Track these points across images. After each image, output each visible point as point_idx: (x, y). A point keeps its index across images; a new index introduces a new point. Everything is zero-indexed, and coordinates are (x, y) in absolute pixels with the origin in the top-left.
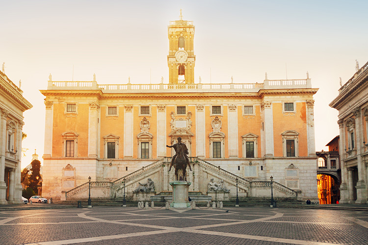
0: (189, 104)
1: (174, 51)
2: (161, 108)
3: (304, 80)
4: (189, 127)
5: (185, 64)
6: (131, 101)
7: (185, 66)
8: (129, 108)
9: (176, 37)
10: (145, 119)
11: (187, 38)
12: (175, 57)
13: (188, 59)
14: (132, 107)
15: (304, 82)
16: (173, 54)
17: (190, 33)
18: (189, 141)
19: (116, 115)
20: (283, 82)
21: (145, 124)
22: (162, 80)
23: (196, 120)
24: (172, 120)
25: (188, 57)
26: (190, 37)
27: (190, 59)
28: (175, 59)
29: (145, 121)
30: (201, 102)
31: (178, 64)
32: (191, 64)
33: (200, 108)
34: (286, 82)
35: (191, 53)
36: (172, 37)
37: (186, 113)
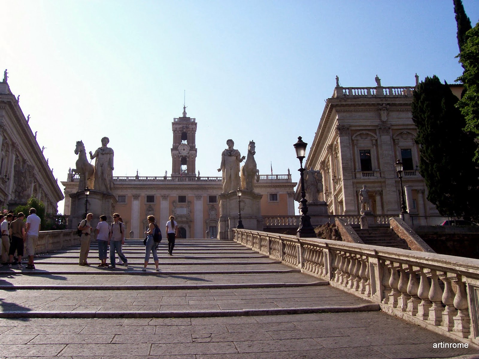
0: (189, 194)
1: (177, 144)
2: (165, 197)
3: (286, 175)
4: (188, 213)
5: (187, 156)
6: (138, 191)
7: (187, 157)
8: (136, 197)
9: (180, 132)
10: (150, 207)
11: (189, 134)
12: (178, 150)
13: (190, 151)
14: (139, 196)
15: (286, 177)
16: (176, 147)
17: (193, 129)
18: (188, 226)
19: (126, 203)
20: (269, 176)
21: (150, 211)
22: (166, 173)
23: (195, 208)
24: (174, 208)
25: (190, 150)
26: (193, 132)
27: (192, 151)
28: (178, 151)
29: (150, 209)
30: (200, 192)
31: (181, 156)
32: (193, 156)
33: (199, 197)
34: (271, 176)
35: (192, 146)
36: (176, 132)
37: (187, 201)
